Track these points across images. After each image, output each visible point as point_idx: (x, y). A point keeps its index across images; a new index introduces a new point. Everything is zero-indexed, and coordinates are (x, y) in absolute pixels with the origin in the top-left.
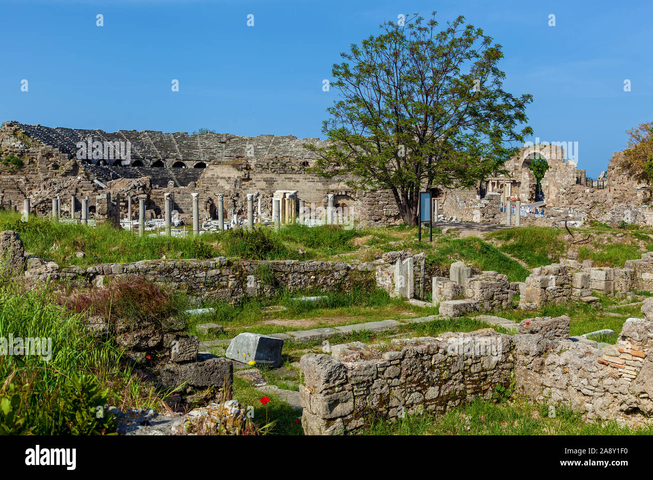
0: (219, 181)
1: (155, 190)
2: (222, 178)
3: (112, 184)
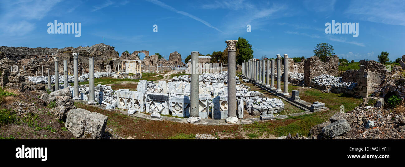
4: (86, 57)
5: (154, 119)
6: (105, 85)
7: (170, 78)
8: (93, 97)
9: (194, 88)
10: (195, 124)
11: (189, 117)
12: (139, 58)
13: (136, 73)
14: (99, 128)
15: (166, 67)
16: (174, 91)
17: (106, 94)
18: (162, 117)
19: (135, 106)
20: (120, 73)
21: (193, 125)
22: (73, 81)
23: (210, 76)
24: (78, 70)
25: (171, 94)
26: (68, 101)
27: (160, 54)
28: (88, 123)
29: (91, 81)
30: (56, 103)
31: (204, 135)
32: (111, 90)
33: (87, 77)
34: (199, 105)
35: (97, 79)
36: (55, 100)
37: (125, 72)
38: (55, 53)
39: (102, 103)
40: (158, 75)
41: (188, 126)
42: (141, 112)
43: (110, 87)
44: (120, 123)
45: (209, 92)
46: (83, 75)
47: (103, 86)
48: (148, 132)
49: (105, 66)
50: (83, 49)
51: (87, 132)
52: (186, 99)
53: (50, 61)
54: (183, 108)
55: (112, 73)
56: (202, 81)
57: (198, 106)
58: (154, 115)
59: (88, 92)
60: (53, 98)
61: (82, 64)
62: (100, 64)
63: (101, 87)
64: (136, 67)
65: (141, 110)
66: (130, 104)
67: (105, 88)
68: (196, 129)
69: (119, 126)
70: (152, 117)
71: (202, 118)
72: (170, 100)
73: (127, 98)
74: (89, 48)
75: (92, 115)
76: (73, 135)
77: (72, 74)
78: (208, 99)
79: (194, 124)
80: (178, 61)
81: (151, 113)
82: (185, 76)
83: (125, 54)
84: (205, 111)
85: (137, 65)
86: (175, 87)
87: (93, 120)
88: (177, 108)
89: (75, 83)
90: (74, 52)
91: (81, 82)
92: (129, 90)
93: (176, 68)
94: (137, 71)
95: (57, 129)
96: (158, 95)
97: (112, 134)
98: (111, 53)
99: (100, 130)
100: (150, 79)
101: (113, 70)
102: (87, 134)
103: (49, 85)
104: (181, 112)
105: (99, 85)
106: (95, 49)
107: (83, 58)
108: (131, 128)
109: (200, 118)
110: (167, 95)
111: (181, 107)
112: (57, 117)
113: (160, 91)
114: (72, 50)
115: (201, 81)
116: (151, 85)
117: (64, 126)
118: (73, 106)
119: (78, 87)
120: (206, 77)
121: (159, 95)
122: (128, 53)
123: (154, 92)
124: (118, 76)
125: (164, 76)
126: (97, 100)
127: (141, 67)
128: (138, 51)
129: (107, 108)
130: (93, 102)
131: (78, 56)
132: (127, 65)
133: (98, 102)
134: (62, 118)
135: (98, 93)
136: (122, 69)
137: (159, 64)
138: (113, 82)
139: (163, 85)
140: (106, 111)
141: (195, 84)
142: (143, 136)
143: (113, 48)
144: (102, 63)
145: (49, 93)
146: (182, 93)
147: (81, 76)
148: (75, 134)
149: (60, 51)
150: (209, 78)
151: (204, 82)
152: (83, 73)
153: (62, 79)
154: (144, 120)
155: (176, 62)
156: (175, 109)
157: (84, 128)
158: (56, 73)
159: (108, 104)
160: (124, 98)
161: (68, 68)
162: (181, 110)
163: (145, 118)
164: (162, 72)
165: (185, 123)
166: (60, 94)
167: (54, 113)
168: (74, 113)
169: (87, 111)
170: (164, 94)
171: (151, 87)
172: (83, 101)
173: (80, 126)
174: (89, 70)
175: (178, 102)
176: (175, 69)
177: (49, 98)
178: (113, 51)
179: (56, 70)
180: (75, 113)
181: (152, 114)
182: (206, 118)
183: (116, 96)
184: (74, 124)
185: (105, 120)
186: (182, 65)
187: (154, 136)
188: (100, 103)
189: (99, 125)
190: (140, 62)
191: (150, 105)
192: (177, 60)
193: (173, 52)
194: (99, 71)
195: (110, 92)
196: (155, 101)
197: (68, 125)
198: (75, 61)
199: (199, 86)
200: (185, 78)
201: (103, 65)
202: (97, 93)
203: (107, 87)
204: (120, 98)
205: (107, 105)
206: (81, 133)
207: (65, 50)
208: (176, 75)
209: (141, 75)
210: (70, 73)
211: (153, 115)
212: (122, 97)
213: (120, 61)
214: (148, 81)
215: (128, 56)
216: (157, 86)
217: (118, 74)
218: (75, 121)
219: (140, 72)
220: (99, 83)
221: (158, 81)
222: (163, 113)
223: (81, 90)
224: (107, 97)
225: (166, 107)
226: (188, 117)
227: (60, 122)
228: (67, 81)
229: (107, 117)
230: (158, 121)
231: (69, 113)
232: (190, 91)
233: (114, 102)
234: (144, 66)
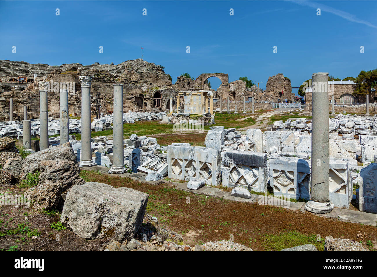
4: (108, 84)
5: (237, 199)
6: (144, 137)
7: (268, 124)
8: (121, 159)
9: (320, 144)
10: (321, 216)
11: (309, 200)
12: (210, 87)
13: (203, 114)
14: (131, 217)
15: (261, 102)
16: (276, 148)
17: (147, 153)
18: (254, 196)
19: (201, 174)
20: (174, 113)
21: (316, 217)
22: (80, 129)
23: (353, 122)
24: (91, 109)
25: (270, 154)
26: (67, 170)
27: (249, 79)
28: (108, 208)
29: (117, 128)
30: (41, 175)
31: (344, 241)
32: (156, 144)
33: (109, 121)
34: (331, 179)
35: (130, 124)
36: (39, 170)
37: (183, 112)
38: (43, 74)
39: (139, 171)
40: (246, 118)
41: (307, 218)
42: (214, 185)
43: (154, 140)
44: (173, 207)
45: (353, 154)
46: (101, 118)
47: (140, 138)
48: (226, 223)
49: (145, 101)
50: (103, 69)
51: (107, 225)
52: (302, 165)
53: (29, 90)
54: (295, 181)
55: (158, 114)
56: (335, 131)
57: (328, 181)
58: (237, 193)
59: (110, 151)
60: (35, 166)
61: (100, 97)
62: (136, 97)
63: (137, 139)
64: (205, 103)
65: (213, 181)
66: (192, 171)
67: (144, 142)
68: (322, 226)
69: (171, 212)
70: (233, 195)
71: (337, 206)
72: (269, 165)
73: (186, 160)
74: (114, 68)
75: (118, 192)
76: (78, 235)
77: (77, 116)
78: (349, 167)
79: (318, 216)
80: (284, 92)
81: (232, 188)
82: (298, 120)
83: (184, 80)
84: (342, 192)
85: (205, 100)
86: (279, 140)
87: (119, 202)
88: (282, 180)
89: (85, 134)
90: (82, 73)
91: (96, 131)
92: (190, 144)
93: (280, 105)
94: (205, 110)
95: (40, 229)
96: (244, 154)
97: (156, 227)
98: (158, 76)
99: (133, 220)
100: (231, 125)
101: (160, 109)
102: (107, 230)
103: (25, 139)
104: (292, 189)
105: (133, 136)
106: (126, 70)
107: (101, 85)
108: (194, 215)
109: (332, 206)
110: (263, 155)
111: (292, 180)
112: (42, 204)
113: (250, 148)
114: (80, 68)
115: (333, 131)
116: (231, 135)
117: (59, 220)
118: (77, 178)
119: (91, 141)
120: (344, 122)
121: (247, 155)
122: (188, 77)
123: (237, 148)
124: (170, 118)
125: (256, 120)
126: (128, 164)
127: (214, 104)
128: (208, 75)
129: (148, 179)
130: (121, 169)
131: (90, 81)
132: (187, 99)
133: (131, 167)
134: (52, 204)
135: (130, 151)
136: (178, 106)
137: (248, 97)
138: (160, 130)
139: (254, 136)
140: (146, 184)
141: (321, 136)
142: (217, 231)
143: (161, 68)
144: (140, 95)
145: (24, 155)
146: (294, 154)
147: (97, 119)
148: (81, 234)
149: (52, 71)
150: (351, 124)
151: (340, 133)
152: (102, 114)
153: (56, 126)
154: (218, 200)
155: (281, 94)
156: (279, 183)
157: (100, 219)
158: (42, 115)
159: (149, 171)
160: (180, 159)
161: (69, 104)
162: (292, 186)
163: (221, 197)
164: (253, 113)
165: (300, 212)
166: (48, 157)
167: (36, 197)
168: (80, 192)
169: (108, 185)
170: (256, 154)
171: (232, 139)
172: (100, 169)
173: (92, 216)
174: (112, 109)
175: (286, 169)
176: (278, 107)
177: (24, 166)
178: (160, 74)
179: (42, 108)
180: (82, 192)
181: (233, 190)
182: (344, 207)
183: (166, 157)
184: (79, 213)
185: (142, 201)
186: (293, 100)
187: (237, 231)
188: (134, 169)
189: (132, 211)
190: (212, 94)
191: (231, 172)
192: (283, 90)
193: (273, 75)
194: (134, 110)
195: (154, 149)
196: (240, 165)
197: (66, 217)
198: (85, 92)
199: (330, 140)
200: (299, 123)
201: (141, 98)
202: (128, 151)
203: (148, 140)
204: (173, 159)
205: (147, 173)
206: (95, 229)
207: (64, 69)
208: (281, 118)
209: (213, 117)
210: (73, 115)
211: (236, 191)
212: (176, 157)
213: (174, 92)
214: (226, 128)
215: (189, 83)
216: (243, 137)
217: (169, 116)
218: (81, 207)
219: (211, 113)
220: (133, 133)
221: (244, 128)
222: (255, 188)
223: (96, 147)
224: (148, 158)
225: (262, 178)
226: (306, 200)
227: (49, 214)
228: (66, 131)
229: (147, 195)
230: (246, 203)
231: (69, 193)
232: (310, 150)
233: (162, 167)
234: (219, 102)
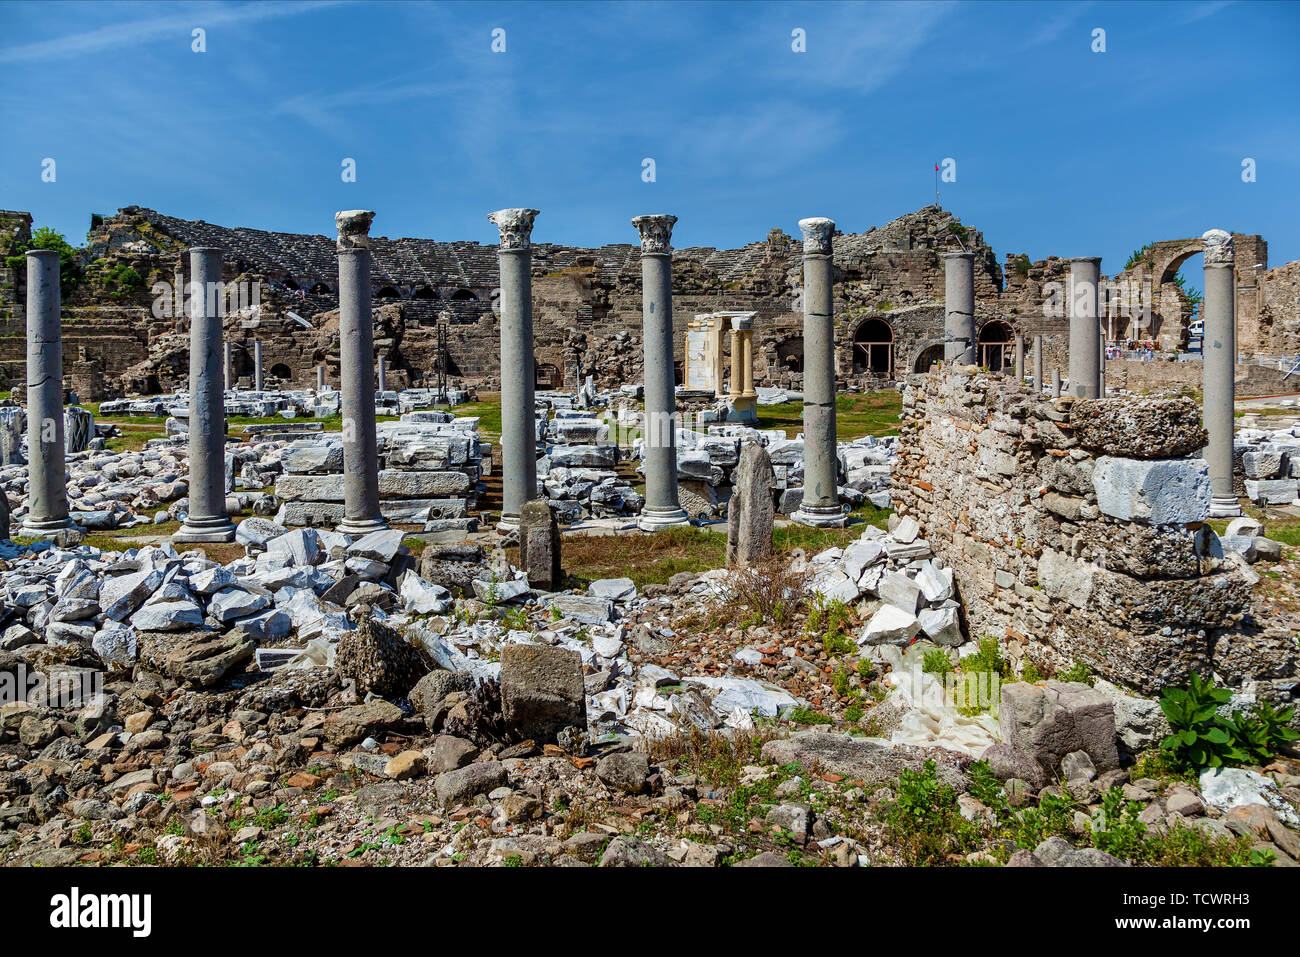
0: (543, 309)
1: (411, 331)
2: (550, 304)
3: (322, 320)
98: (935, 265)
128: (1178, 246)
